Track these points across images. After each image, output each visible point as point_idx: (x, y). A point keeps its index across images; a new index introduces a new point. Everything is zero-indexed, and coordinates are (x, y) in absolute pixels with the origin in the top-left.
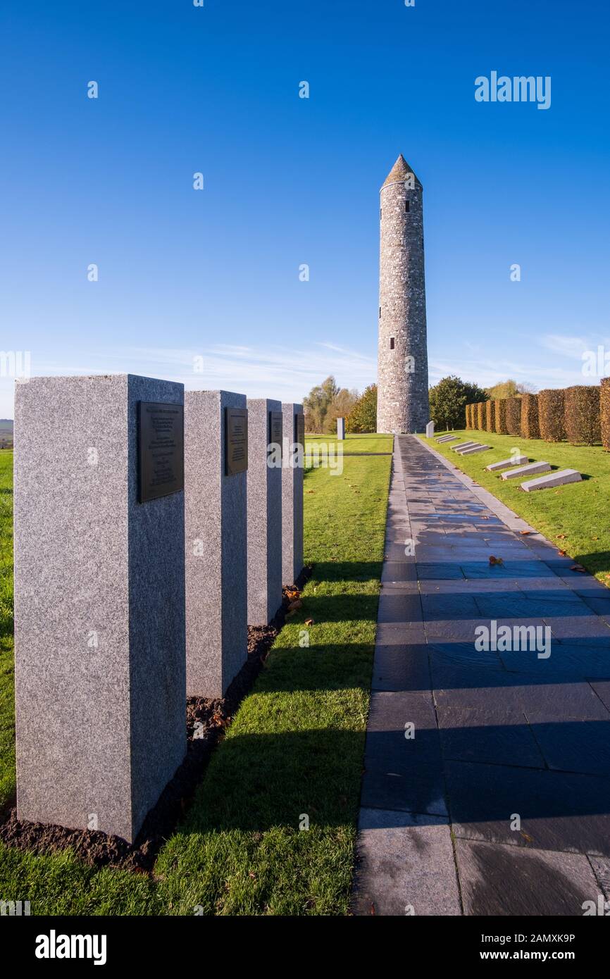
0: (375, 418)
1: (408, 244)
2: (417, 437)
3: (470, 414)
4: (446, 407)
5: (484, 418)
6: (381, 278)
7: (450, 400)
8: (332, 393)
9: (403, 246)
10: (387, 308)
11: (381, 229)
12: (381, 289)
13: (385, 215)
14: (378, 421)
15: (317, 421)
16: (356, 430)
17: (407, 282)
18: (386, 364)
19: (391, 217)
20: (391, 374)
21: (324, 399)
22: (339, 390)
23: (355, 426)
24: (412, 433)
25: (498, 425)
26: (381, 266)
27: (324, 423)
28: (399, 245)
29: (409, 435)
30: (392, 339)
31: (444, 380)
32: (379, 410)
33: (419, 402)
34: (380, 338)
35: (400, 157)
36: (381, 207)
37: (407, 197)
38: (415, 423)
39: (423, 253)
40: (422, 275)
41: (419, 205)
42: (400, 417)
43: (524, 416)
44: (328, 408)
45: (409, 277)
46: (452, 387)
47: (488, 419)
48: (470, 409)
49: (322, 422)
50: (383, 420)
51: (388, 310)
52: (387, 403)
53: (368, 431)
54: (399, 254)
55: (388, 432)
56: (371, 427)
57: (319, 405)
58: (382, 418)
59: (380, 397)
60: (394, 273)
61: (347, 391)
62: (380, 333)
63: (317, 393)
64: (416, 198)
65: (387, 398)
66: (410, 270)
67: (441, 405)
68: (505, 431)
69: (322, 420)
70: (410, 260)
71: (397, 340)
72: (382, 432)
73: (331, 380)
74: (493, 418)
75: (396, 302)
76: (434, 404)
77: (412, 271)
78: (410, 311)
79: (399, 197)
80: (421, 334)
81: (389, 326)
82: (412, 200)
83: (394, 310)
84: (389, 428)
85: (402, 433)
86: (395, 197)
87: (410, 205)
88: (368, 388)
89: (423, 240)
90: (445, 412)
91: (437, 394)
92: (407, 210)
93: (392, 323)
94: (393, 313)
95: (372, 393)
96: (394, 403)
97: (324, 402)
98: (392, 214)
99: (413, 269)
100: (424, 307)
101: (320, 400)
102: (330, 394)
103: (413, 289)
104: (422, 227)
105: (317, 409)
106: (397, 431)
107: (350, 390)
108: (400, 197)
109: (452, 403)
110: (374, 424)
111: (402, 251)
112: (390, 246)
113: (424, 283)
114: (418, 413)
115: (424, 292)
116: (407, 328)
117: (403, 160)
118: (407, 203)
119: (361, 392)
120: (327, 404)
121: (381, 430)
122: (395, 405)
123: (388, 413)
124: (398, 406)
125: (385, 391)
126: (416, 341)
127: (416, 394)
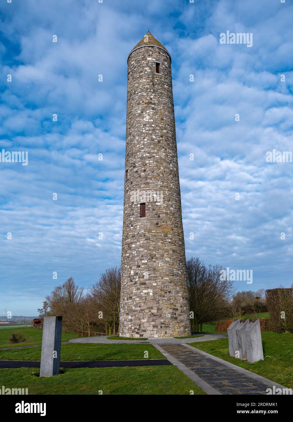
10: (135, 170)
14: (122, 318)
17: (159, 142)
18: (134, 236)
20: (142, 249)
30: (143, 205)
33: (178, 289)
37: (158, 60)
42: (155, 311)
45: (161, 137)
50: (130, 317)
51: (137, 172)
52: (134, 291)
55: (137, 336)
58: (128, 314)
59: (124, 281)
60: (144, 131)
64: (166, 63)
65: (136, 283)
66: (161, 129)
70: (162, 119)
71: (148, 206)
72: (128, 336)
75: (147, 162)
77: (165, 131)
78: (163, 174)
79: (149, 59)
81: (139, 189)
82: (163, 64)
83: (145, 171)
84: (139, 329)
86: (144, 58)
87: (161, 68)
92: (158, 71)
93: (142, 186)
94: (143, 174)
98: (141, 74)
99: (165, 129)
103: (166, 149)
112: (139, 104)
118: (158, 65)
122: (148, 293)
123: (135, 306)
124: (151, 294)
125: (132, 272)
126: (172, 208)
127: (174, 278)
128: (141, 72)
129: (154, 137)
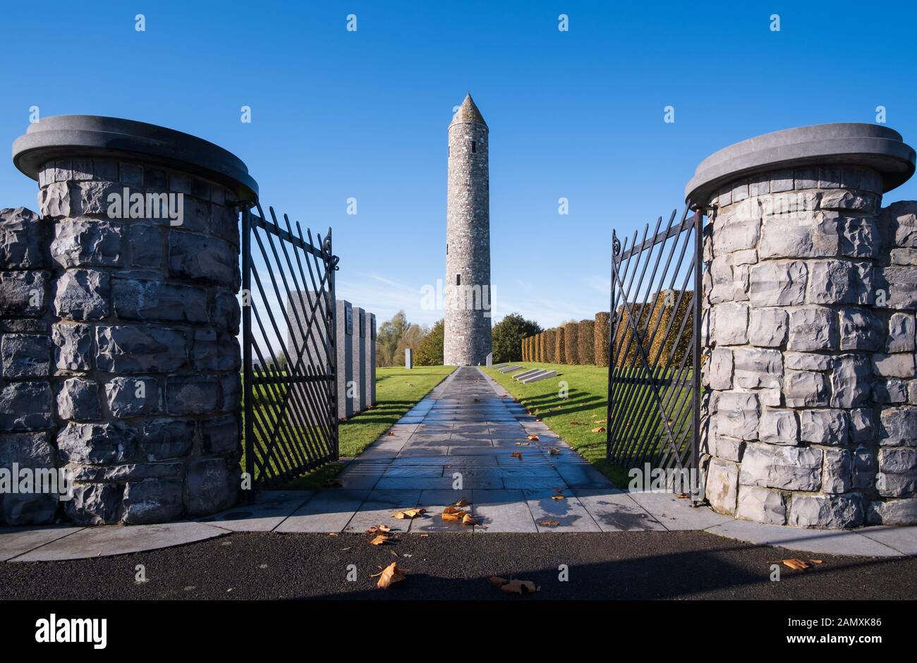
0: (443, 351)
1: (474, 184)
2: (480, 369)
3: (524, 347)
4: (508, 343)
5: (534, 350)
6: (449, 216)
7: (512, 336)
8: (403, 328)
9: (469, 185)
10: (454, 245)
11: (449, 166)
12: (448, 226)
13: (453, 153)
14: (445, 354)
15: (387, 358)
16: (426, 363)
17: (472, 221)
19: (459, 156)
21: (394, 334)
22: (409, 325)
23: (424, 360)
24: (476, 365)
25: (542, 356)
26: (449, 204)
27: (394, 358)
28: (466, 185)
29: (472, 367)
30: (458, 276)
31: (508, 317)
32: (446, 343)
33: (481, 336)
34: (447, 274)
35: (468, 96)
36: (449, 145)
37: (474, 138)
38: (477, 356)
39: (488, 193)
40: (487, 216)
41: (485, 147)
42: (465, 350)
43: (558, 345)
44: (399, 343)
45: (475, 217)
46: (513, 323)
47: (537, 350)
48: (524, 342)
49: (392, 358)
50: (449, 353)
51: (455, 248)
52: (452, 337)
53: (436, 364)
54: (465, 193)
55: (454, 364)
56: (439, 359)
57: (389, 341)
58: (448, 351)
59: (446, 331)
60: (461, 212)
61: (417, 326)
62: (447, 269)
63: (387, 329)
64: (482, 139)
65: (453, 332)
66: (475, 209)
67: (504, 341)
68: (547, 361)
69: (392, 356)
70: (476, 200)
71: (463, 277)
72: (449, 364)
73: (401, 315)
74: (539, 350)
75: (462, 240)
76: (498, 340)
77: (478, 211)
78: (475, 249)
80: (485, 272)
81: (456, 262)
82: (479, 141)
83: (460, 247)
84: (455, 361)
85: (467, 365)
86: (462, 136)
87: (477, 146)
88: (437, 323)
89: (488, 181)
90: (507, 347)
91: (500, 330)
92: (474, 150)
93: (458, 261)
94: (459, 250)
95: (440, 328)
96: (459, 337)
97: (394, 338)
98: (459, 153)
99: (478, 209)
100: (488, 246)
101: (389, 336)
102: (400, 329)
103: (478, 228)
104: (487, 169)
105: (387, 345)
106: (462, 363)
107: (420, 325)
108: (467, 137)
109: (514, 339)
110: (442, 357)
111: (468, 190)
112: (457, 184)
113: (488, 223)
114: (481, 347)
115: (489, 232)
116: (472, 266)
117: (471, 100)
118: (474, 143)
119: (431, 326)
120: (397, 339)
121: (447, 362)
122: (461, 339)
123: (453, 346)
124: (463, 339)
125: (451, 325)
126: (480, 279)
127: (480, 329)
128: (459, 151)
129: (468, 218)
